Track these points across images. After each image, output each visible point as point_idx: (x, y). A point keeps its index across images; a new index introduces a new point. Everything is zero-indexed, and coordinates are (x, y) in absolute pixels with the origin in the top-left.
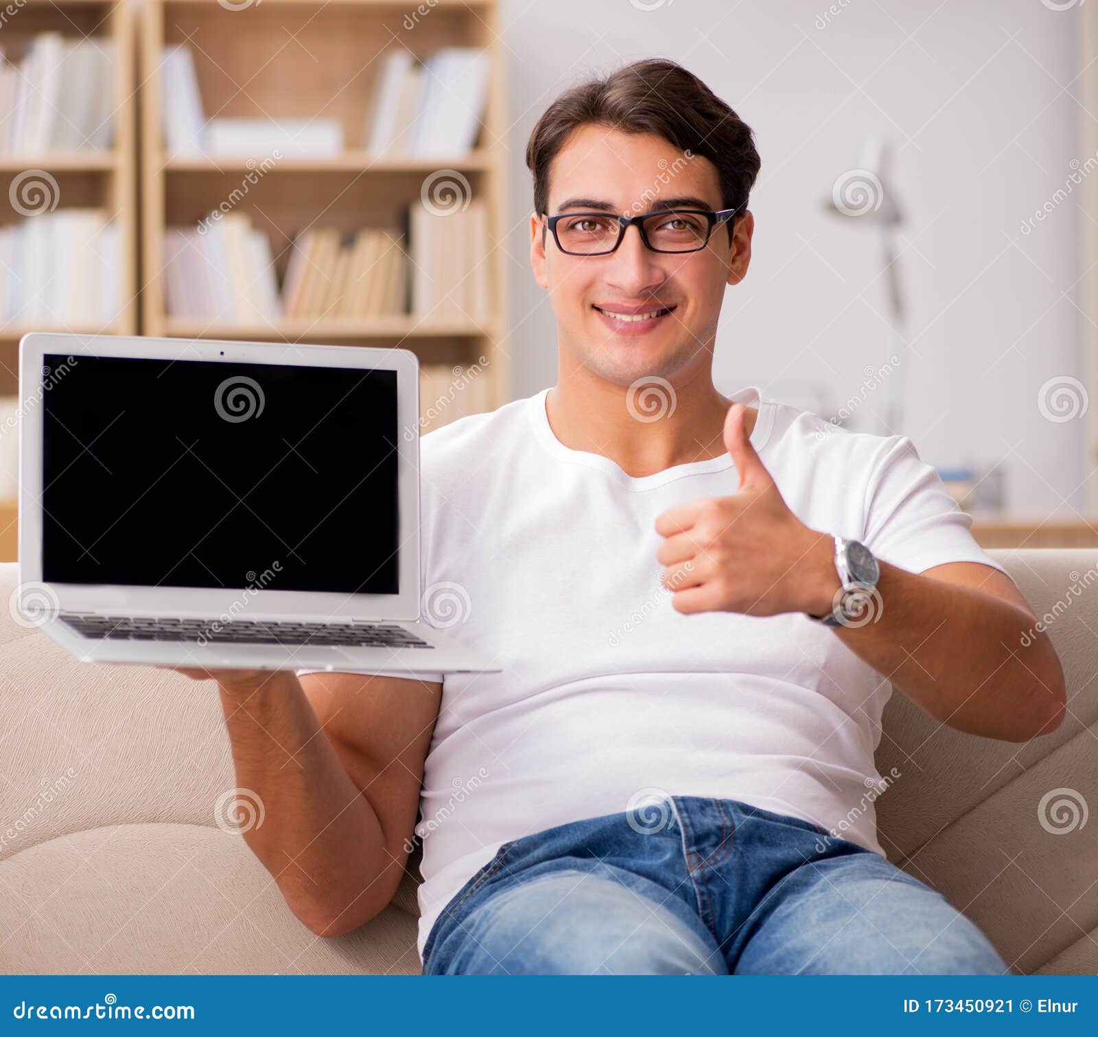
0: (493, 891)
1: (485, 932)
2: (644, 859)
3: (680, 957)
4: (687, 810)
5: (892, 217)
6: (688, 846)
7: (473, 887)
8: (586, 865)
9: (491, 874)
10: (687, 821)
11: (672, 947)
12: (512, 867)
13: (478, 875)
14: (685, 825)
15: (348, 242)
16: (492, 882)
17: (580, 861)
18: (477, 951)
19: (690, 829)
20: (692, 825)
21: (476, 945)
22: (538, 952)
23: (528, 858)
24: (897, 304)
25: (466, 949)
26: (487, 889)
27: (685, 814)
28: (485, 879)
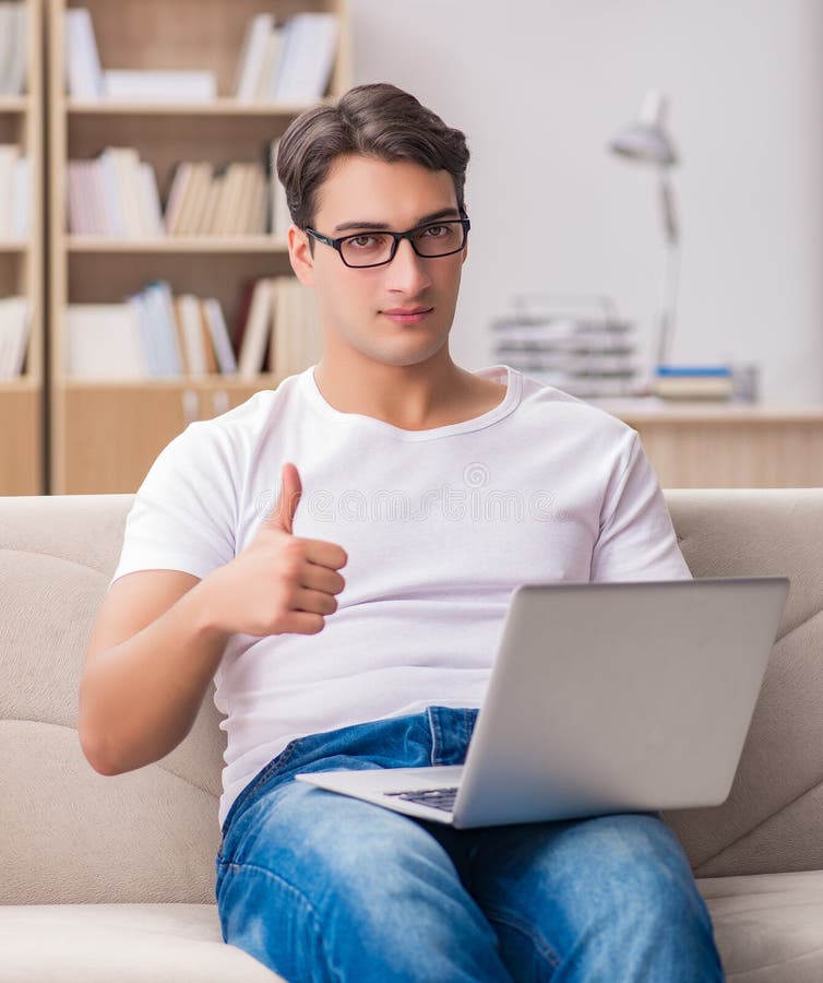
0: (278, 782)
1: (268, 818)
2: (403, 760)
3: (422, 854)
4: (441, 725)
5: (668, 159)
6: (436, 757)
7: (265, 776)
8: (354, 763)
9: (279, 765)
10: (440, 734)
11: (416, 845)
12: (297, 761)
13: (269, 766)
14: (437, 738)
15: (219, 173)
16: (280, 773)
17: (350, 760)
18: (259, 836)
19: (441, 743)
20: (443, 739)
21: (259, 830)
22: (307, 843)
23: (311, 755)
24: (671, 228)
25: (251, 833)
26: (274, 780)
27: (439, 728)
28: (275, 770)
